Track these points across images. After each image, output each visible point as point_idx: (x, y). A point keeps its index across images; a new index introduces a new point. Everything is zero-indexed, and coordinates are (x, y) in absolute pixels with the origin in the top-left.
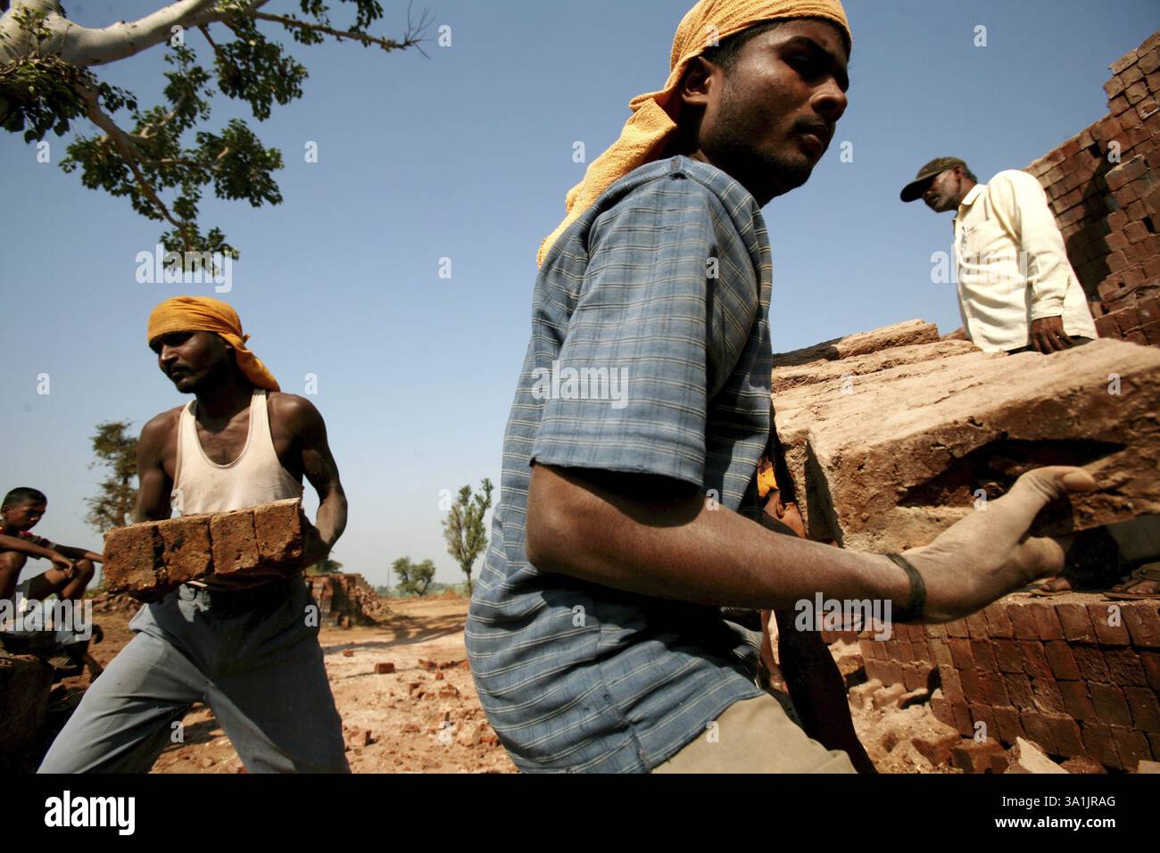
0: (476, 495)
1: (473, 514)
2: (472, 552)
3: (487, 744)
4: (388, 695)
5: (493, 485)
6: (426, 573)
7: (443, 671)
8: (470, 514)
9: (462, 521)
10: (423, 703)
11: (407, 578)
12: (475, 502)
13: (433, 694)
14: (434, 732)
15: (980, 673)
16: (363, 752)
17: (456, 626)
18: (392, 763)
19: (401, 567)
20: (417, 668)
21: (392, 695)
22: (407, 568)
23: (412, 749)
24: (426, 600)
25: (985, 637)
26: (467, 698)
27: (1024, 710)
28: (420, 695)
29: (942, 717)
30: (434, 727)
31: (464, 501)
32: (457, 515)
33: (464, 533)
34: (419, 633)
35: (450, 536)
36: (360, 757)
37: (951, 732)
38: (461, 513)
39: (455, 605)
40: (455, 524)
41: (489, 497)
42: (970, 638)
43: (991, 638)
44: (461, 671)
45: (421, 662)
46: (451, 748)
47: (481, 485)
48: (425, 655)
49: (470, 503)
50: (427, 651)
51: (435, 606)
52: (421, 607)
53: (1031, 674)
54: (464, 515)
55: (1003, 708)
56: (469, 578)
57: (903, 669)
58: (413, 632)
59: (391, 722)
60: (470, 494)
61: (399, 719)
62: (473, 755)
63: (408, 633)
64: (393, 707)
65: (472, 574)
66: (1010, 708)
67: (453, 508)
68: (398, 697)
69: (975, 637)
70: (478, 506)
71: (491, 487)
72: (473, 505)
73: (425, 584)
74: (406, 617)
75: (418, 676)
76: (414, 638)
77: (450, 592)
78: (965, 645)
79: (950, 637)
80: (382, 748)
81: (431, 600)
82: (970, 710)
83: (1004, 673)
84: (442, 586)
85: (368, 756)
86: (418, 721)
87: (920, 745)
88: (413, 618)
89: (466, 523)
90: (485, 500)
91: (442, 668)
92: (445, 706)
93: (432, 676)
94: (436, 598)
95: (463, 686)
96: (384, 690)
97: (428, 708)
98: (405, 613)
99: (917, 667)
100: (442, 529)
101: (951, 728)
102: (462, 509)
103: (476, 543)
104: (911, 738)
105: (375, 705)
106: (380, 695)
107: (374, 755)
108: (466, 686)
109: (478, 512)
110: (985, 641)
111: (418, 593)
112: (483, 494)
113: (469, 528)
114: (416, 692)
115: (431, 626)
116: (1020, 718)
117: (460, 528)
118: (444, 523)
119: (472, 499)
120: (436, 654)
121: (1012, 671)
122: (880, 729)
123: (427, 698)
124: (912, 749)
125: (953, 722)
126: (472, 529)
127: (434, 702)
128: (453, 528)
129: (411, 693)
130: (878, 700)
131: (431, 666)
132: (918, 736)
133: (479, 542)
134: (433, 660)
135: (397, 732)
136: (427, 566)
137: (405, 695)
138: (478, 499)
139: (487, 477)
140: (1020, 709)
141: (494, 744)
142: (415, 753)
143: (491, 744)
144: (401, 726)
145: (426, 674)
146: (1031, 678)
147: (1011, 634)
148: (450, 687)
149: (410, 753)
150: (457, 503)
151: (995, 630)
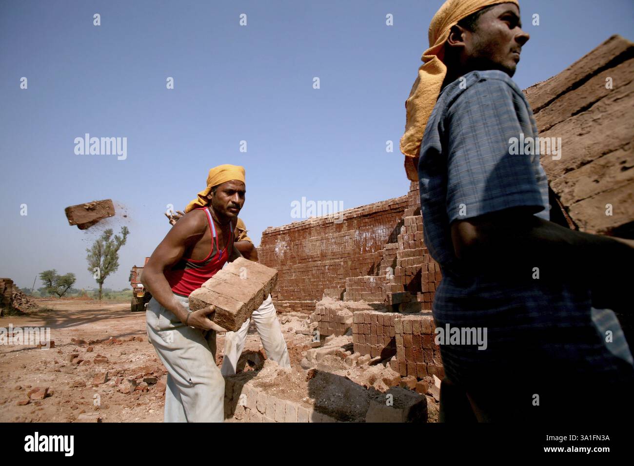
0: (116, 236)
1: (112, 247)
2: (106, 271)
3: (141, 391)
4: (53, 363)
5: (129, 231)
6: (68, 281)
7: (92, 346)
8: (109, 247)
9: (102, 251)
10: (81, 367)
11: (51, 284)
12: (114, 240)
13: (89, 361)
14: (97, 386)
15: (414, 349)
16: (42, 403)
17: (93, 318)
18: (69, 408)
19: (48, 276)
20: (70, 344)
21: (56, 363)
22: (52, 278)
23: (83, 398)
24: (64, 299)
25: (419, 333)
26: (115, 363)
27: (429, 364)
28: (79, 363)
29: (394, 369)
30: (96, 383)
31: (107, 238)
32: (99, 246)
33: (102, 259)
34: (65, 321)
35: (92, 259)
36: (39, 407)
37: (397, 375)
38: (103, 246)
39: (88, 304)
40: (97, 252)
41: (125, 238)
42: (413, 334)
43: (421, 334)
44: (105, 346)
45: (73, 340)
46: (113, 395)
47: (120, 230)
48: (75, 335)
49: (110, 240)
50: (74, 333)
51: (72, 304)
52: (60, 304)
53: (434, 349)
54: (105, 247)
55: (421, 363)
56: (101, 287)
57: (371, 348)
58: (60, 320)
59: (59, 381)
60: (112, 234)
61: (64, 378)
62: (130, 399)
63: (57, 321)
64: (59, 371)
65: (103, 285)
66: (424, 363)
67: (98, 242)
68: (61, 364)
69: (415, 333)
70: (116, 243)
71: (128, 232)
72: (112, 242)
73: (65, 289)
74: (52, 310)
75: (73, 349)
76: (61, 324)
77: (83, 295)
78: (410, 337)
79: (404, 333)
80: (58, 399)
81: (68, 299)
82: (407, 365)
83: (424, 349)
84: (76, 291)
85: (47, 406)
86: (81, 379)
87: (386, 381)
88: (57, 311)
89: (105, 252)
90: (121, 240)
91: (90, 344)
92: (101, 369)
93: (84, 350)
94: (72, 298)
95: (109, 355)
96: (48, 360)
97: (87, 370)
98: (50, 307)
99: (378, 347)
100: (86, 254)
101: (398, 373)
102: (104, 243)
103: (110, 265)
104: (382, 378)
105: (43, 370)
106: (46, 363)
107: (52, 404)
108: (111, 356)
109: (116, 247)
110: (419, 335)
111: (59, 294)
112: (122, 236)
113: (107, 256)
114: (75, 360)
115: (73, 317)
116: (427, 368)
117: (100, 255)
118: (88, 251)
119: (112, 238)
120: (82, 335)
121: (427, 348)
122: (366, 375)
123: (84, 364)
124: (382, 382)
125: (399, 370)
126: (109, 257)
127: (90, 366)
128: (95, 254)
129: (71, 361)
130: (359, 362)
131: (81, 343)
132: (386, 377)
133: (112, 265)
134: (81, 339)
135: (67, 388)
136: (69, 277)
137: (66, 362)
138: (117, 238)
139: (126, 226)
140: (427, 364)
141: (145, 391)
142: (86, 400)
143: (143, 391)
144: (68, 384)
145: (78, 348)
146: (434, 351)
147: (430, 332)
148: (99, 356)
149: (82, 401)
150: (101, 239)
151: (424, 330)
